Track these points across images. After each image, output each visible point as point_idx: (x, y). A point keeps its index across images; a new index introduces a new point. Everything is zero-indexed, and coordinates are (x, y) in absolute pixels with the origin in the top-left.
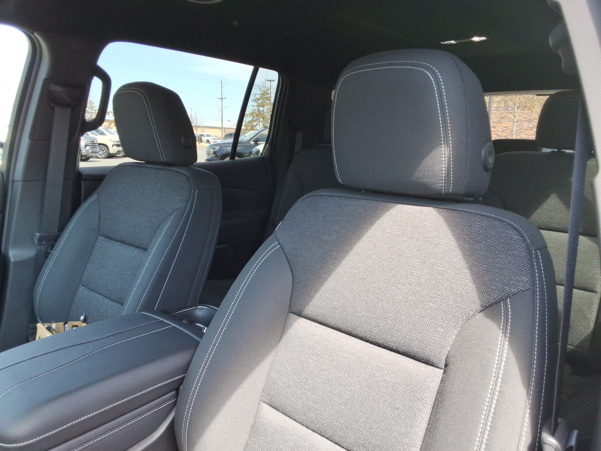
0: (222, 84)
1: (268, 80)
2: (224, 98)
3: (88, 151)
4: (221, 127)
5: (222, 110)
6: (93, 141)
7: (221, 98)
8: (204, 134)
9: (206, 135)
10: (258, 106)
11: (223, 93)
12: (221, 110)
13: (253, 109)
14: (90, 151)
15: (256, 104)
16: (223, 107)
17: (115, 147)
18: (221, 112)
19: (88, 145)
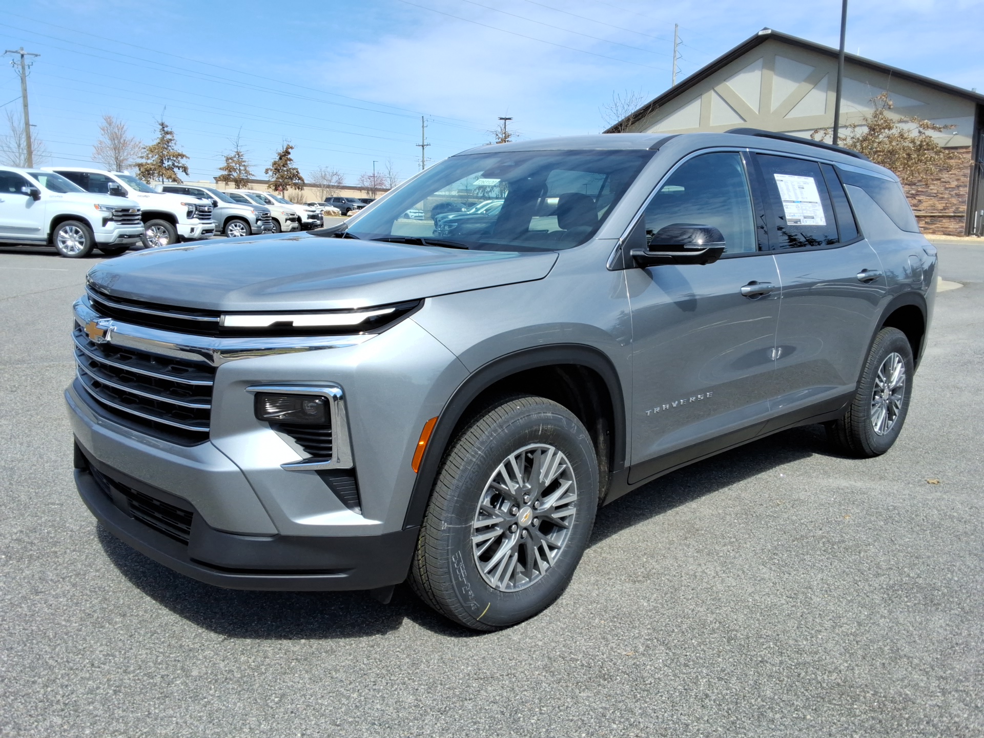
0: (423, 122)
1: (501, 119)
3: (260, 227)
5: (423, 163)
6: (267, 214)
7: (421, 144)
12: (421, 164)
14: (262, 227)
16: (425, 159)
17: (289, 222)
19: (260, 220)
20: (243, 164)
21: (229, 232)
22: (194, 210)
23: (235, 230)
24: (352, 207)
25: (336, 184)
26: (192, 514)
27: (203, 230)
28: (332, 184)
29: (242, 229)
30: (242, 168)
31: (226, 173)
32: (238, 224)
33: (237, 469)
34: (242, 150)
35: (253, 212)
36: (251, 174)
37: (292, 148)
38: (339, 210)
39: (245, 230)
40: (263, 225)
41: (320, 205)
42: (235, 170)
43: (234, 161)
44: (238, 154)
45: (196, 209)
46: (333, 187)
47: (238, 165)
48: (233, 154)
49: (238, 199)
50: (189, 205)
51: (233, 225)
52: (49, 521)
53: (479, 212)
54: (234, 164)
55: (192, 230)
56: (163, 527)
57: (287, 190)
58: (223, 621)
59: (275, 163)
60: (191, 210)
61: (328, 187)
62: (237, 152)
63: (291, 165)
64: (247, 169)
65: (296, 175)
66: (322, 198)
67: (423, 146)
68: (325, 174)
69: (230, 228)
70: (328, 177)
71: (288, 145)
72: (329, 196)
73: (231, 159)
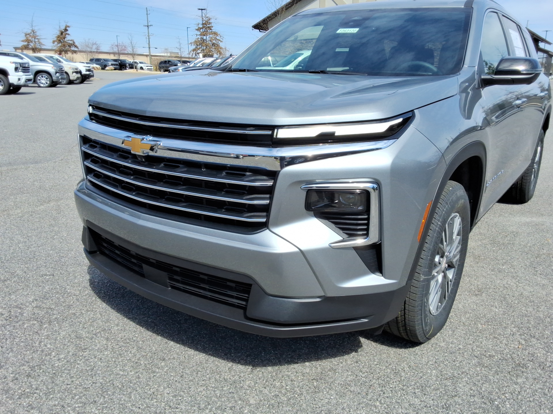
0: (147, 11)
1: (199, 9)
2: (151, 26)
3: (58, 77)
4: (148, 54)
5: (149, 37)
6: (62, 69)
7: (147, 25)
8: (138, 61)
9: (139, 62)
10: (201, 35)
11: (149, 20)
13: (197, 38)
14: (60, 77)
15: (199, 33)
16: (150, 35)
17: (74, 74)
18: (148, 39)
19: (58, 72)
20: (37, 37)
21: (38, 81)
22: (19, 66)
23: (42, 80)
24: (107, 64)
25: (95, 51)
26: (251, 285)
27: (26, 80)
28: (93, 50)
29: (47, 79)
30: (36, 40)
31: (26, 43)
32: (44, 76)
33: (297, 250)
34: (36, 29)
35: (53, 68)
36: (44, 45)
37: (69, 27)
38: (99, 66)
39: (48, 80)
40: (60, 76)
41: (87, 63)
42: (32, 42)
43: (30, 36)
44: (33, 31)
45: (20, 66)
46: (94, 52)
47: (33, 39)
48: (29, 31)
49: (41, 60)
50: (16, 63)
51: (40, 76)
52: (52, 289)
53: (198, 65)
54: (30, 38)
55: (19, 79)
56: (209, 294)
57: (68, 54)
58: (240, 354)
59: (58, 37)
60: (17, 66)
61: (91, 52)
62: (32, 30)
63: (68, 38)
64: (40, 41)
65: (74, 45)
66: (87, 60)
67: (148, 26)
68: (88, 44)
69: (39, 78)
70: (90, 46)
71: (66, 25)
72: (92, 58)
73: (28, 34)
